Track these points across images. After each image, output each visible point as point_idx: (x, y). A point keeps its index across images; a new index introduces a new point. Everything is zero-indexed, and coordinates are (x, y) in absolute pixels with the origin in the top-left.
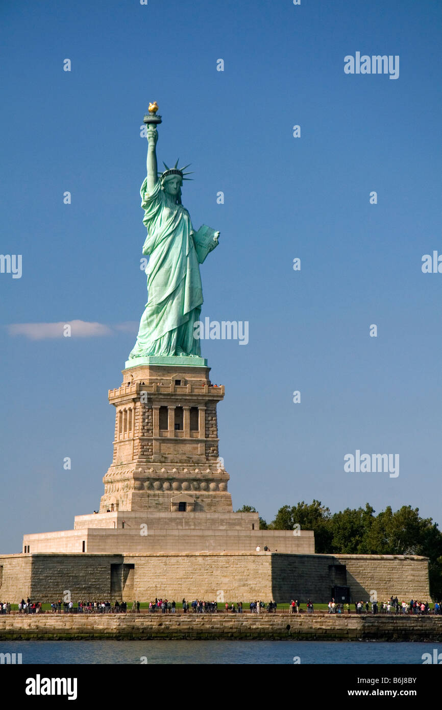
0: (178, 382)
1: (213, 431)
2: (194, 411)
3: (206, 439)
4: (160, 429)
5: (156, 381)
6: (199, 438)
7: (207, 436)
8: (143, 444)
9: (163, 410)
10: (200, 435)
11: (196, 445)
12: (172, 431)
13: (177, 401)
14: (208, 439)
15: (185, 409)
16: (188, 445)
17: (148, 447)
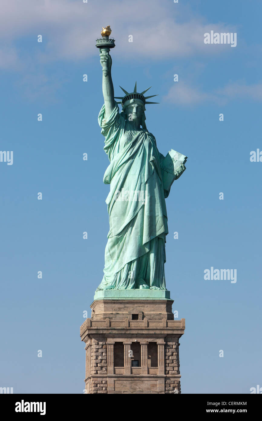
0: (135, 317)
1: (173, 367)
2: (152, 347)
3: (165, 376)
4: (114, 366)
5: (111, 316)
6: (159, 374)
7: (166, 372)
8: (96, 382)
9: (119, 347)
10: (159, 371)
11: (153, 382)
12: (128, 367)
13: (132, 336)
14: (168, 375)
15: (143, 344)
16: (146, 382)
17: (102, 385)
